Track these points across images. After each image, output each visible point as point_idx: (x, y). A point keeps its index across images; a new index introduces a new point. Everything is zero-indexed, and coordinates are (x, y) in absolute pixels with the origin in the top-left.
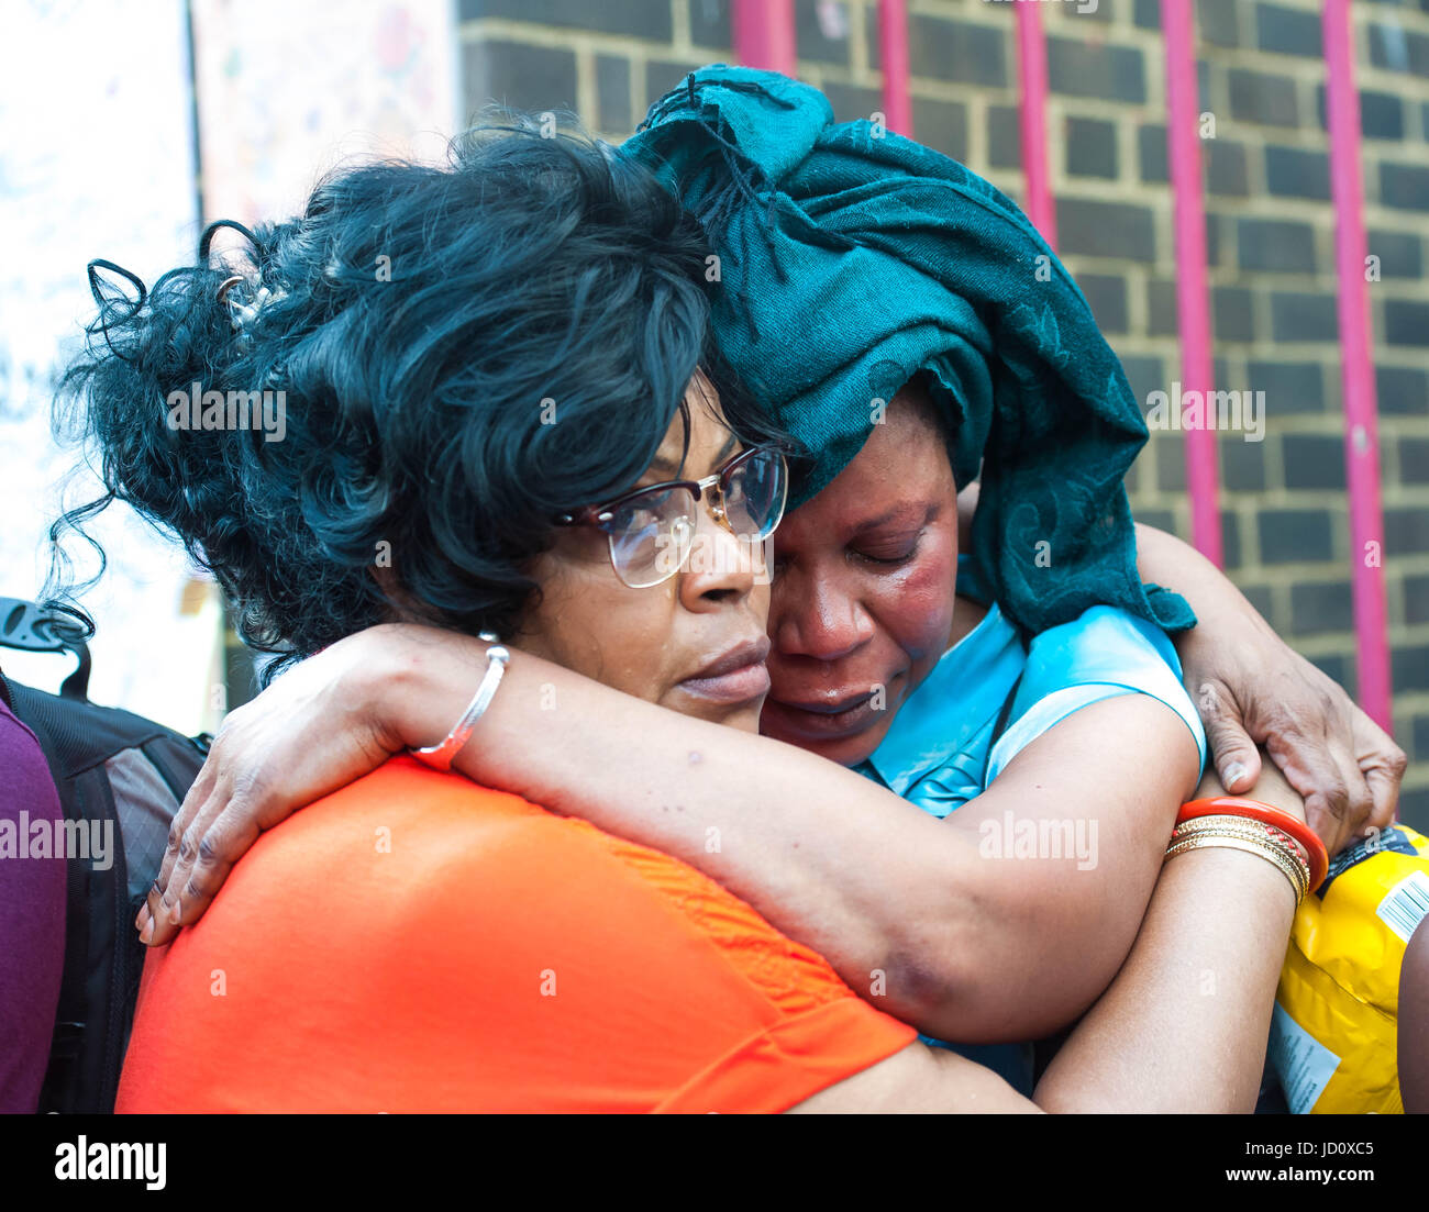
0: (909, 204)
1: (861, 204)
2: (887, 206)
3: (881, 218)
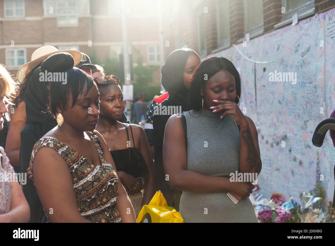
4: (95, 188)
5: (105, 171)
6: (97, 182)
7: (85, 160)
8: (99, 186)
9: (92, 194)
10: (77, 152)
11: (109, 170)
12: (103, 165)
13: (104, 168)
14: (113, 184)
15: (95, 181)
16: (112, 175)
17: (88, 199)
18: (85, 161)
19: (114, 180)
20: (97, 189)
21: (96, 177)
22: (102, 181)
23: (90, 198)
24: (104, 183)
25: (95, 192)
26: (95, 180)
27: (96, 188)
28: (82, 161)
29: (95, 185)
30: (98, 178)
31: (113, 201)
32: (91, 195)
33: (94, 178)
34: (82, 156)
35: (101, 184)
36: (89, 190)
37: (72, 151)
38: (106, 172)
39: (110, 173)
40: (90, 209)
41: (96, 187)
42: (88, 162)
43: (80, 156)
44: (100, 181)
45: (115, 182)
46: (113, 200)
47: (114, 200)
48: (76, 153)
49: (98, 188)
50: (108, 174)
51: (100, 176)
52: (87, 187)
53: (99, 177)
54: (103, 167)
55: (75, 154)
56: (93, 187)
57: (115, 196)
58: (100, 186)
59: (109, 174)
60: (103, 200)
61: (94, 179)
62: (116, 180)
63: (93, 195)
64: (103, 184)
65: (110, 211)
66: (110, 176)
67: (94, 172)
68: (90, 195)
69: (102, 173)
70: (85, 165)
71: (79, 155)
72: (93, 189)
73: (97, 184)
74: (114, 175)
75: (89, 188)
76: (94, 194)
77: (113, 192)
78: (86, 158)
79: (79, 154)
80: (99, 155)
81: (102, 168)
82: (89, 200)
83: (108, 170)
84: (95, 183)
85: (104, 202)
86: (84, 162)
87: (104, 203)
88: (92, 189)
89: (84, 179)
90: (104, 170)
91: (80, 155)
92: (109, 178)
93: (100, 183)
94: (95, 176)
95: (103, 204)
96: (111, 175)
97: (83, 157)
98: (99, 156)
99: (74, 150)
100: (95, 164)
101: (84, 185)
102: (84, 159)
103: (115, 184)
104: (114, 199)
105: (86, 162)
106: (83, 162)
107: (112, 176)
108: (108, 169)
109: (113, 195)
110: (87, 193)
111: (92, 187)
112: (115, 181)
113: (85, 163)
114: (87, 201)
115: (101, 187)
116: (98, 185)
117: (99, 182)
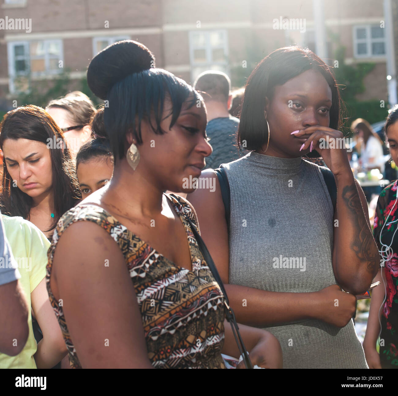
4: (165, 312)
5: (199, 280)
6: (170, 300)
7: (159, 258)
8: (175, 309)
9: (160, 324)
10: (143, 242)
11: (206, 279)
12: (195, 269)
13: (197, 275)
14: (215, 308)
15: (165, 299)
16: (213, 290)
17: (154, 334)
18: (159, 261)
19: (216, 300)
20: (171, 315)
21: (170, 292)
22: (185, 300)
23: (157, 333)
24: (189, 303)
25: (167, 321)
26: (166, 297)
27: (169, 312)
28: (151, 262)
29: (167, 307)
30: (174, 294)
31: (210, 343)
32: (159, 327)
33: (165, 292)
34: (153, 250)
35: (181, 305)
36: (152, 316)
37: (133, 239)
38: (200, 283)
39: (209, 286)
40: (159, 356)
41: (169, 310)
42: (164, 263)
43: (149, 250)
44: (180, 300)
45: (220, 305)
46: (210, 341)
47: (213, 341)
48: (140, 243)
49: (173, 312)
50: (204, 287)
51: (181, 290)
52: (149, 310)
53: (178, 292)
54: (194, 272)
55: (139, 245)
56: (162, 310)
57: (216, 334)
58: (178, 309)
59: (207, 288)
60: (187, 337)
61: (164, 295)
62: (220, 299)
63: (164, 328)
64: (186, 305)
65: (201, 364)
66: (209, 291)
67: (170, 280)
68: (156, 325)
69: (189, 284)
70: (159, 268)
71: (147, 247)
72: (163, 314)
73: (171, 305)
74: (216, 289)
75: (153, 311)
76: (166, 326)
77: (213, 325)
78: (161, 255)
79: (148, 245)
80: (190, 247)
81: (192, 274)
82: (155, 338)
83: (204, 279)
84: (166, 303)
85: (188, 342)
86: (158, 263)
87: (188, 345)
88: (160, 313)
89: (141, 295)
90: (197, 280)
91: (149, 248)
92: (208, 295)
93: (178, 303)
94: (168, 290)
95: (186, 345)
96: (210, 289)
97: (156, 252)
98: (189, 249)
99: (137, 237)
100: (179, 267)
101: (141, 306)
102: (157, 256)
103: (218, 308)
104: (213, 339)
105: (161, 263)
106: (153, 264)
107: (212, 293)
108: (204, 277)
109: (212, 331)
110: (150, 322)
111: (159, 311)
112: (219, 302)
113: (158, 266)
114: (151, 340)
115: (180, 311)
116: (173, 306)
117: (177, 301)
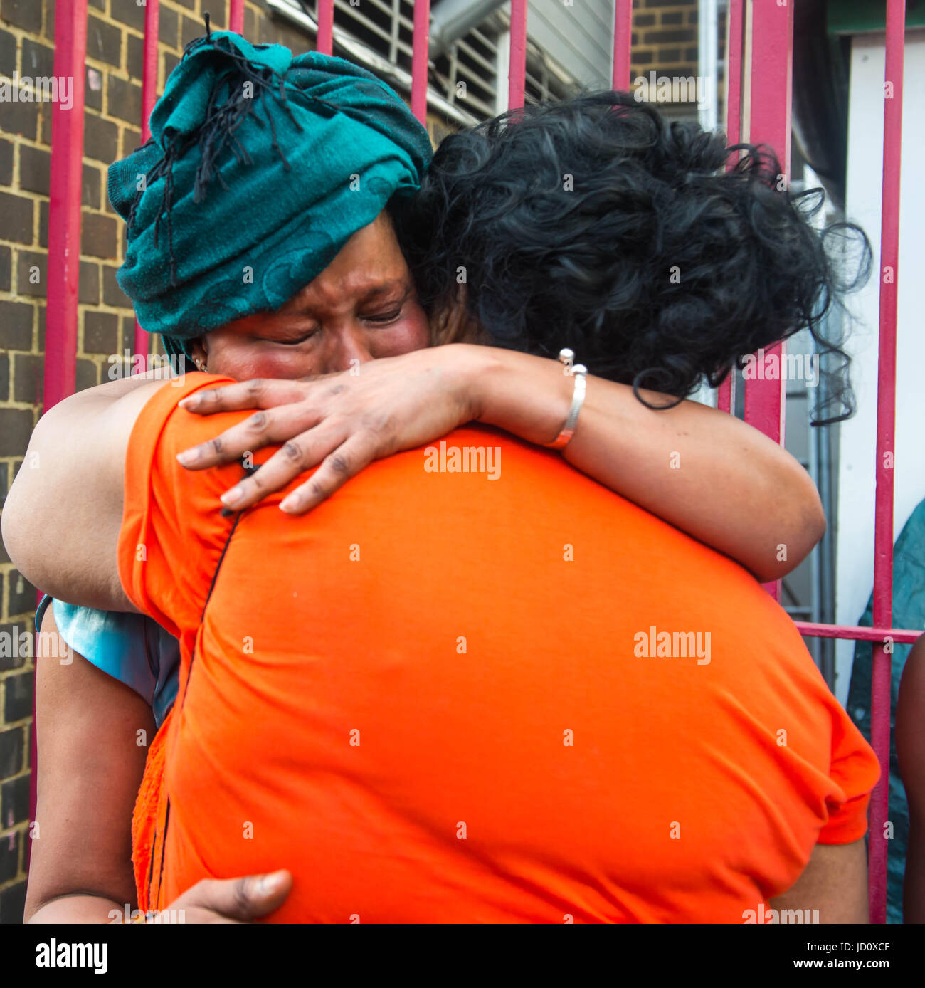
0: (363, 92)
1: (336, 91)
2: (350, 92)
3: (350, 99)
